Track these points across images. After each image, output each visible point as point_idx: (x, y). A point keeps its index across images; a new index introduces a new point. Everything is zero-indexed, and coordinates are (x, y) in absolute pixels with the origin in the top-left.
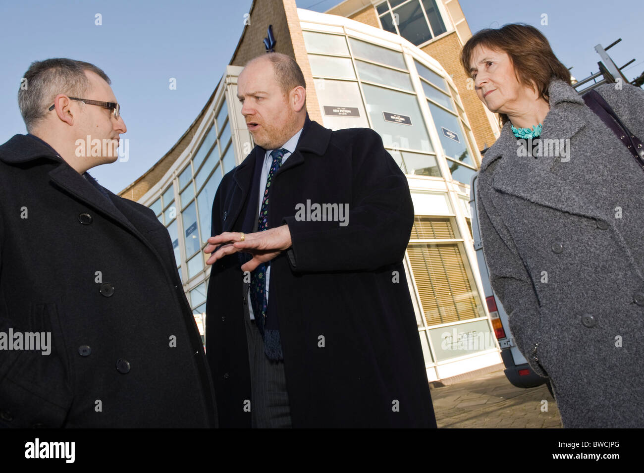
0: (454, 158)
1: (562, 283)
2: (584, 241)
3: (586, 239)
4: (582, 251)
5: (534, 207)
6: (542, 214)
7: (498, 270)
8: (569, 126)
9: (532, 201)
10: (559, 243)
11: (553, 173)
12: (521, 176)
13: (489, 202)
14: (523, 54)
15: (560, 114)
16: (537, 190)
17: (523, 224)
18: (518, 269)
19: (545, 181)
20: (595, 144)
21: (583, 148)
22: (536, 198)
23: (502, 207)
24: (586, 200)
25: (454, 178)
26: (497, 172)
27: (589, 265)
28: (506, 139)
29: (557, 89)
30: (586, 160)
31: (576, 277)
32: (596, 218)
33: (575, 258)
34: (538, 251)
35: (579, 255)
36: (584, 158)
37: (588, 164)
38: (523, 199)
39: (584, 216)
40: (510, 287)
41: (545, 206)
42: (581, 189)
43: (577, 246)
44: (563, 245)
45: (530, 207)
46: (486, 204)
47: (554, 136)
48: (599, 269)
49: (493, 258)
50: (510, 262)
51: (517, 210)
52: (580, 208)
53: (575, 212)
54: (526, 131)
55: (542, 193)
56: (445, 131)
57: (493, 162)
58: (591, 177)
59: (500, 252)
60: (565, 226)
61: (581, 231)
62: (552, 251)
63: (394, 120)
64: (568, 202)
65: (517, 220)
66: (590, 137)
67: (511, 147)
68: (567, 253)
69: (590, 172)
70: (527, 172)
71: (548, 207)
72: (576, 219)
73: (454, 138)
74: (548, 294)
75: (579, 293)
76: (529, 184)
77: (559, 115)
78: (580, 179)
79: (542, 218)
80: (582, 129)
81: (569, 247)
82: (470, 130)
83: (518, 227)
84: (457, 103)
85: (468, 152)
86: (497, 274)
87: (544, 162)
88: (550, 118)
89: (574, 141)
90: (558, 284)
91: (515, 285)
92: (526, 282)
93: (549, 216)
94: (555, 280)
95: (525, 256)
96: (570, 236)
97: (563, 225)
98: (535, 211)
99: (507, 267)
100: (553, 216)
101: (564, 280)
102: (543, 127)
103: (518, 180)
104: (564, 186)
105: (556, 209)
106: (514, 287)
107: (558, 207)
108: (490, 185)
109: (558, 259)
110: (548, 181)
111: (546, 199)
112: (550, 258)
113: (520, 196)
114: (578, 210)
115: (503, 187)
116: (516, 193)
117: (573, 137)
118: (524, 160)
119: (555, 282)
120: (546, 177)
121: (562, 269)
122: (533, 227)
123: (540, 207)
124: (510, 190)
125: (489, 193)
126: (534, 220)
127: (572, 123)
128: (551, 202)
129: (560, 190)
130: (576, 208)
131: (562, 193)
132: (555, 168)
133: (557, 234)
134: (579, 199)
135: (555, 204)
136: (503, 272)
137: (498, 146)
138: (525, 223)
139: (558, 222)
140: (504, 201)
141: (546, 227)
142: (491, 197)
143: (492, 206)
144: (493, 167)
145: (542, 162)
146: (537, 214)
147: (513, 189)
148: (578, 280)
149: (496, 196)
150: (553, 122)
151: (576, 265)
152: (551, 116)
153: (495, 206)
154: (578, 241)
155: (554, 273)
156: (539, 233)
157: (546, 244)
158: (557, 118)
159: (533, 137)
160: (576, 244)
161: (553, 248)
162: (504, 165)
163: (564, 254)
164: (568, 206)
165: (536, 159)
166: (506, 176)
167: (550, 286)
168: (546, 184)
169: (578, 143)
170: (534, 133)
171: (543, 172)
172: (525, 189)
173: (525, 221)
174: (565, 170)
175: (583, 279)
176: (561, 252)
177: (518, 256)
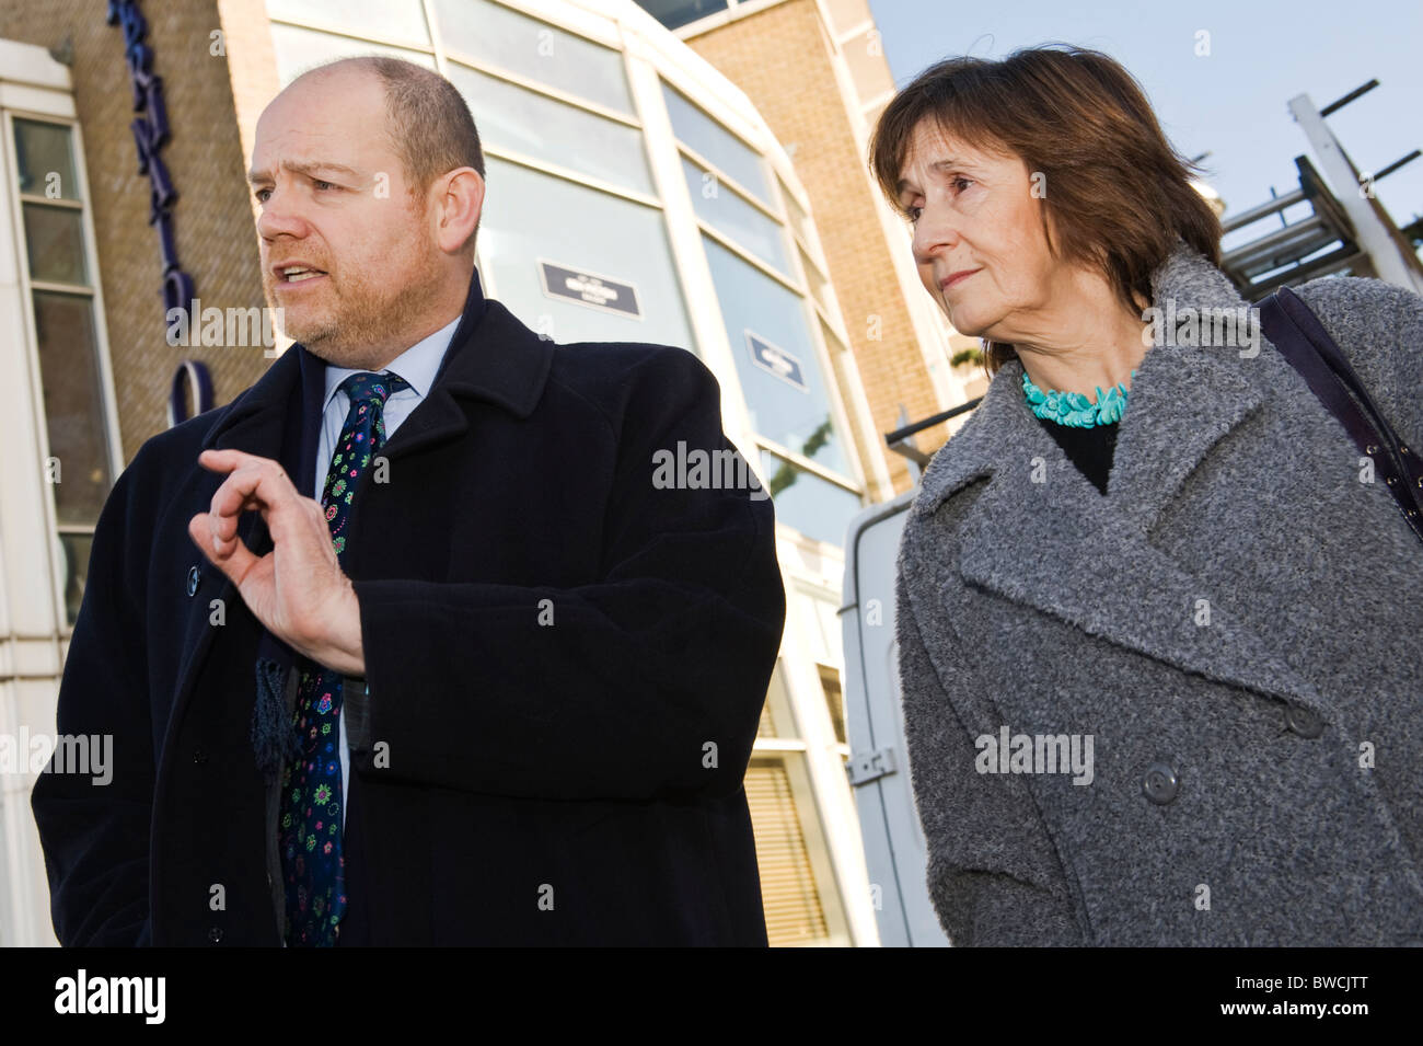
0: (783, 443)
1: (1174, 899)
2: (1245, 768)
3: (1253, 762)
4: (1238, 801)
5: (1092, 650)
6: (1117, 672)
7: (958, 848)
8: (1212, 402)
9: (1089, 630)
10: (1165, 770)
11: (1157, 547)
12: (1053, 547)
13: (939, 620)
14: (1072, 162)
15: (1186, 360)
16: (1106, 599)
17: (1055, 700)
18: (1022, 847)
19: (1131, 571)
20: (1291, 468)
21: (1254, 476)
22: (1102, 622)
23: (984, 639)
24: (1257, 639)
26: (973, 525)
27: (1259, 849)
28: (1007, 421)
29: (1179, 277)
30: (1263, 516)
31: (1217, 881)
32: (1288, 698)
33: (1216, 821)
34: (1100, 791)
35: (1228, 813)
36: (1257, 509)
37: (1268, 526)
38: (1060, 620)
39: (1249, 690)
40: (996, 903)
41: (1129, 650)
42: (1242, 603)
43: (1222, 783)
44: (1178, 779)
45: (1080, 650)
46: (928, 627)
47: (1164, 428)
48: (1290, 862)
49: (941, 804)
50: (995, 822)
51: (1035, 654)
52: (1237, 664)
53: (1221, 676)
54: (1073, 402)
55: (1122, 607)
56: (758, 348)
57: (960, 490)
58: (1275, 570)
59: (965, 787)
60: (1188, 718)
61: (1236, 736)
62: (1144, 794)
63: (577, 295)
64: (1204, 644)
65: (1035, 686)
66: (1276, 443)
67: (1022, 449)
68: (1189, 805)
69: (1273, 553)
70: (1074, 534)
71: (1139, 653)
72: (1223, 697)
73: (790, 375)
74: (1129, 933)
75: (1226, 936)
76: (1082, 575)
77: (1183, 364)
78: (1239, 574)
79: (1118, 687)
80: (1251, 417)
81: (1198, 783)
82: (844, 350)
83: (1034, 709)
84: (804, 247)
85: (835, 425)
86: (954, 859)
87: (1129, 509)
88: (1154, 369)
89: (1227, 450)
90: (1162, 900)
91: (1012, 897)
92: (1048, 891)
93: (1140, 683)
94: (1149, 890)
95: (1056, 804)
96: (1201, 749)
97: (1183, 712)
98: (1096, 661)
99: (988, 839)
100: (1152, 682)
101: (1178, 888)
102: (1129, 398)
103: (1045, 558)
104: (1189, 590)
105: (1162, 661)
106: (1008, 904)
107: (1170, 655)
108: (946, 565)
109: (1162, 822)
110: (1141, 571)
111: (1133, 628)
112: (1136, 815)
113: (1049, 611)
114: (1231, 670)
115: (993, 575)
116: (1037, 600)
117: (1225, 437)
118: (1066, 497)
119: (1150, 895)
120: (1137, 557)
121: (1174, 851)
122: (1088, 713)
123: (1111, 653)
124: (1016, 587)
125: (941, 591)
126: (1090, 691)
127: (1222, 394)
128: (1148, 638)
129: (1179, 605)
130: (1226, 662)
131: (1183, 613)
132: (1163, 531)
133: (1162, 741)
134: (1236, 635)
135: (1162, 645)
136: (975, 852)
137: (980, 442)
138: (1059, 697)
139: (1167, 703)
140: (991, 619)
141: (1127, 715)
142: (947, 604)
143: (948, 633)
144: (962, 509)
145: (1122, 508)
146: (1102, 673)
147: (1028, 587)
148: (1222, 894)
149: (966, 600)
150: (1164, 384)
151: (1217, 843)
152: (1158, 365)
153: (959, 635)
154: (1226, 767)
155: (1149, 866)
156: (1103, 732)
157: (1126, 771)
158: (1175, 371)
159: (1095, 423)
160: (1220, 777)
161: (1147, 785)
162: (997, 503)
163: (1181, 805)
164: (1202, 655)
165: (1106, 498)
166: (1005, 542)
167: (1135, 907)
168: (1135, 580)
169: (1239, 459)
170: (1098, 411)
171: (1125, 541)
172: (1066, 590)
173: (1061, 693)
174: (1195, 539)
175: (1238, 890)
176: (1172, 801)
177: (1023, 802)
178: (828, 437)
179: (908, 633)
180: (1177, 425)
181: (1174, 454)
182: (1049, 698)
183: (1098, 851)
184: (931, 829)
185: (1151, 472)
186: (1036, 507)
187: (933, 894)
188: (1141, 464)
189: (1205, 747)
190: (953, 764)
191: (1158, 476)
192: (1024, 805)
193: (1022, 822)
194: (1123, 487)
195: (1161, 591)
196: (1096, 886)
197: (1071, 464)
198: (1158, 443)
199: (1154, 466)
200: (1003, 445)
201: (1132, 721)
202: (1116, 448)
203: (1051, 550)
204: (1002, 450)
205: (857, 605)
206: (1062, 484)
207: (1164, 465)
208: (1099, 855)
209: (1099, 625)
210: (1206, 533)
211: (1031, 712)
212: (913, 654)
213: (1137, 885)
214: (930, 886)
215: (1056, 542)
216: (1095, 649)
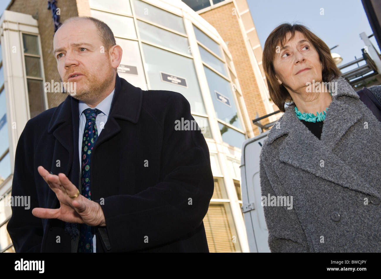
1: (339, 247)
2: (359, 213)
3: (361, 211)
4: (357, 222)
5: (317, 181)
6: (324, 187)
7: (277, 233)
8: (349, 117)
9: (317, 175)
10: (337, 213)
11: (335, 154)
12: (306, 153)
13: (272, 172)
15: (342, 106)
17: (306, 194)
18: (294, 233)
19: (329, 160)
23: (285, 177)
24: (362, 179)
25: (224, 140)
26: (283, 147)
27: (363, 234)
28: (292, 120)
30: (363, 147)
31: (351, 242)
32: (371, 194)
33: (351, 227)
34: (318, 218)
35: (354, 224)
36: (362, 145)
37: (365, 149)
38: (309, 173)
39: (361, 192)
40: (288, 248)
41: (328, 181)
42: (358, 169)
44: (341, 215)
45: (314, 180)
46: (269, 174)
47: (336, 123)
48: (371, 238)
49: (272, 221)
50: (287, 226)
51: (301, 181)
52: (358, 185)
53: (354, 188)
54: (310, 116)
55: (326, 169)
56: (218, 95)
57: (279, 138)
58: (367, 161)
60: (344, 199)
62: (331, 219)
63: (170, 81)
64: (348, 180)
65: (301, 190)
68: (344, 222)
69: (366, 156)
70: (313, 150)
71: (331, 182)
72: (353, 194)
73: (226, 103)
76: (315, 161)
77: (341, 107)
78: (357, 162)
79: (324, 190)
80: (359, 121)
81: (346, 216)
82: (240, 96)
83: (300, 196)
84: (230, 69)
85: (238, 116)
86: (276, 236)
87: (327, 144)
88: (333, 107)
89: (353, 129)
90: (336, 247)
91: (292, 246)
92: (301, 244)
93: (330, 190)
94: (332, 244)
95: (306, 221)
96: (347, 207)
97: (342, 198)
98: (318, 184)
99: (285, 230)
100: (334, 189)
101: (340, 244)
102: (326, 115)
103: (304, 156)
104: (344, 166)
105: (337, 184)
106: (290, 248)
107: (339, 182)
108: (275, 157)
109: (336, 227)
110: (331, 160)
111: (329, 175)
112: (329, 224)
113: (306, 170)
114: (356, 187)
115: (289, 160)
116: (302, 167)
117: (353, 126)
118: (310, 140)
119: (332, 246)
120: (330, 156)
121: (339, 235)
122: (315, 197)
123: (323, 182)
124: (296, 164)
125: (273, 164)
126: (316, 191)
127: (351, 114)
128: (333, 178)
129: (341, 169)
130: (355, 185)
131: (343, 171)
132: (336, 150)
133: (336, 205)
134: (357, 177)
135: (337, 180)
136: (282, 234)
137: (284, 125)
138: (308, 193)
139: (338, 195)
140: (288, 172)
141: (327, 198)
142: (275, 168)
143: (275, 176)
144: (279, 143)
145: (325, 143)
146: (320, 187)
147: (300, 163)
148: (353, 246)
149: (280, 167)
150: (336, 111)
151: (351, 232)
152: (334, 106)
153: (278, 176)
154: (354, 212)
155: (332, 238)
156: (320, 203)
157: (326, 213)
158: (339, 108)
159: (316, 121)
160: (352, 215)
161: (332, 217)
162: (290, 141)
163: (342, 222)
164: (348, 183)
165: (320, 141)
166: (293, 152)
167: (328, 249)
168: (330, 163)
169: (356, 132)
170: (317, 118)
171: (327, 152)
172: (310, 165)
173: (308, 192)
174: (345, 152)
175: (357, 245)
176: (339, 221)
177: (295, 220)
178: (236, 119)
179: (263, 175)
180: (340, 122)
181: (339, 130)
182: (304, 193)
183: (318, 234)
184: (270, 227)
185: (333, 134)
186: (301, 143)
187: (270, 245)
188: (330, 132)
189: (348, 207)
190: (275, 210)
191: (335, 135)
192: (295, 221)
193: (294, 226)
194: (325, 138)
195: (337, 165)
196: (317, 243)
197: (310, 132)
198: (335, 127)
199: (334, 133)
200: (291, 126)
201: (328, 200)
202: (323, 128)
203: (306, 154)
204: (291, 128)
205: (245, 165)
206: (309, 137)
207: (336, 133)
208: (318, 235)
209: (320, 174)
210: (348, 151)
211: (299, 197)
212: (264, 181)
213: (329, 243)
214: (269, 243)
215: (307, 152)
216: (318, 180)
